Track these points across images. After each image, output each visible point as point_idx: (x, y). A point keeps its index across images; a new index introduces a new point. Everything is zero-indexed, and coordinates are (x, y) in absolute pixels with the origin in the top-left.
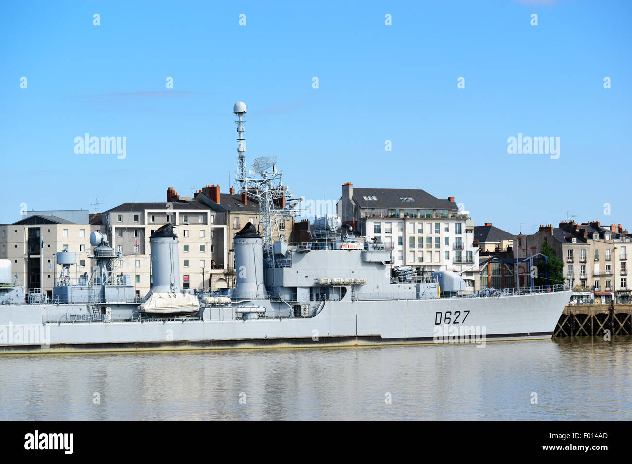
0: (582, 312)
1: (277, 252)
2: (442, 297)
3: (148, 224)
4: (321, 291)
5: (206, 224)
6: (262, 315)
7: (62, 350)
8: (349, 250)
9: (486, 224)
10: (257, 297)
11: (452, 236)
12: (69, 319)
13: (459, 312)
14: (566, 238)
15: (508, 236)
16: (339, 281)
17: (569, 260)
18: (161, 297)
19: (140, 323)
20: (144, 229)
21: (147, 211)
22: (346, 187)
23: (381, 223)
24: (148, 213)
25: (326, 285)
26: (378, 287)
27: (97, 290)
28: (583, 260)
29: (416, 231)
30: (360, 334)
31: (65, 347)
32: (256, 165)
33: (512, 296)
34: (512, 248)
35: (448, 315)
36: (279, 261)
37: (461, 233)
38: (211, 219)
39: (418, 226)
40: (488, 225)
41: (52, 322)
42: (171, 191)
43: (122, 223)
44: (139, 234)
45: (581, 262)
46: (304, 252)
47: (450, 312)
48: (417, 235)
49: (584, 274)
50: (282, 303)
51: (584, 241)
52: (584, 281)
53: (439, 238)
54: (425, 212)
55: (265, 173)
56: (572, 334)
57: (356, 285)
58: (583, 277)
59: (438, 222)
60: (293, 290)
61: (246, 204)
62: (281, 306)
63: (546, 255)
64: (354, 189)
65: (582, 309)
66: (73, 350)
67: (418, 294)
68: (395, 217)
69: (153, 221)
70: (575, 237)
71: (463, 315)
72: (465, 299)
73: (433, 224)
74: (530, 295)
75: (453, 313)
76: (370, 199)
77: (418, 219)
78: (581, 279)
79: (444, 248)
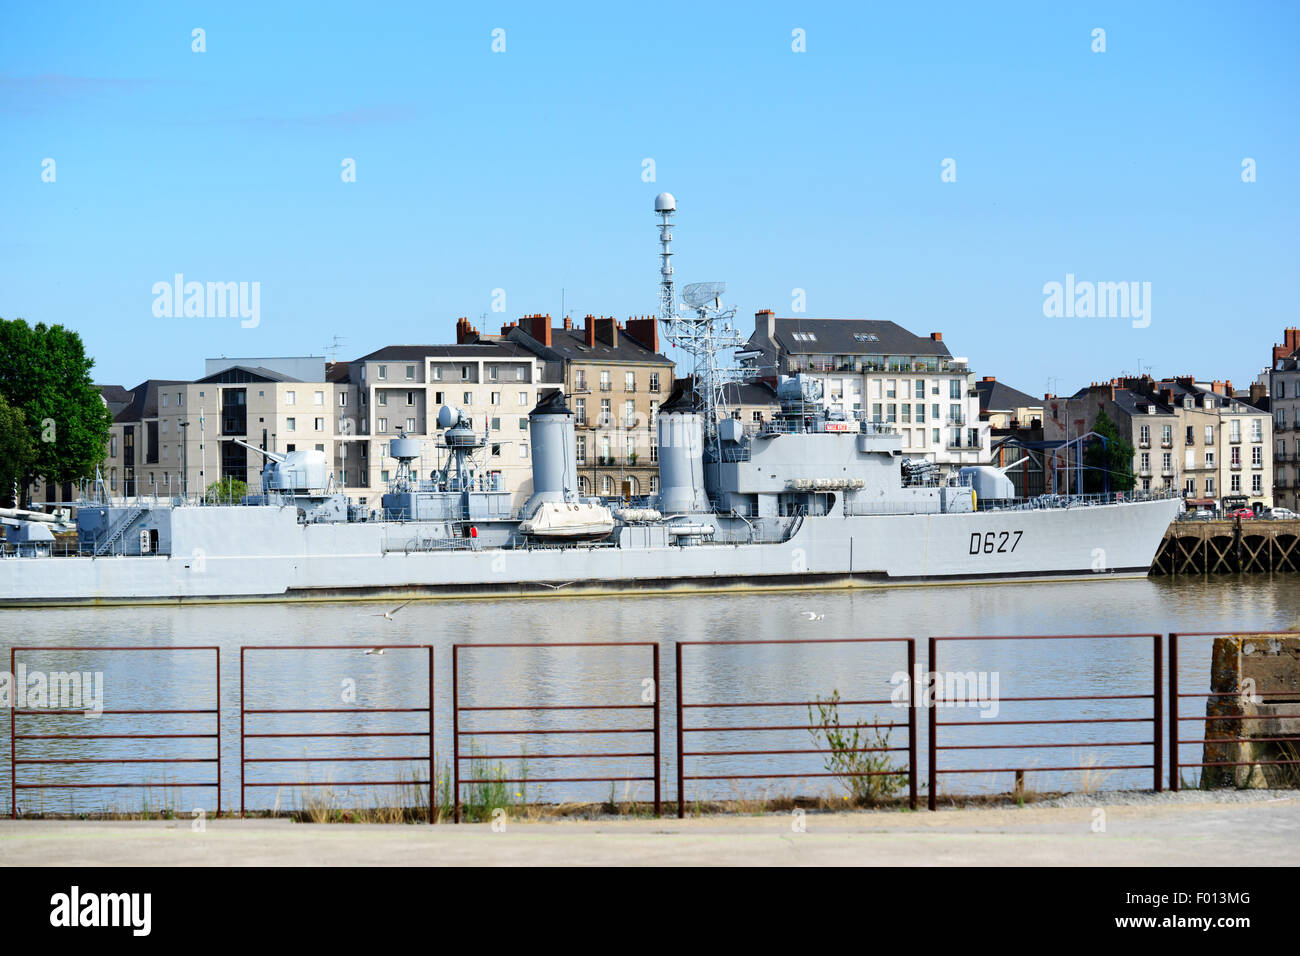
0: (1190, 534)
1: (724, 437)
2: (980, 508)
3: (432, 382)
4: (795, 501)
5: (530, 382)
6: (708, 539)
7: (411, 594)
8: (838, 433)
9: (985, 378)
10: (695, 510)
11: (945, 401)
12: (421, 546)
13: (1007, 533)
14: (1137, 406)
15: (1029, 401)
16: (824, 485)
17: (1142, 444)
18: (556, 511)
19: (526, 551)
20: (423, 391)
21: (428, 360)
22: (762, 317)
23: (826, 380)
24: (432, 363)
25: (804, 490)
26: (882, 493)
27: (455, 499)
28: (1166, 444)
29: (885, 394)
30: (857, 568)
31: (415, 590)
32: (689, 296)
33: (1086, 508)
34: (1039, 421)
35: (990, 539)
36: (730, 452)
37: (959, 397)
38: (536, 374)
39: (888, 386)
40: (989, 380)
41: (393, 551)
42: (465, 323)
43: (386, 381)
44: (415, 399)
45: (1163, 447)
46: (770, 437)
47: (993, 534)
48: (886, 401)
49: (1168, 469)
50: (735, 519)
51: (1169, 411)
52: (1168, 479)
53: (923, 405)
54: (898, 360)
55: (703, 309)
56: (1173, 571)
57: (849, 490)
58: (1166, 473)
59: (921, 378)
60: (753, 498)
61: (593, 347)
62: (733, 525)
63: (1105, 436)
64: (776, 320)
65: (1190, 528)
66: (428, 594)
67: (943, 504)
68: (846, 369)
69: (439, 376)
70: (1154, 404)
71: (1013, 538)
72: (1010, 512)
73: (913, 382)
74: (1114, 505)
75: (997, 535)
76: (804, 337)
77: (887, 373)
78: (1163, 476)
79: (931, 423)
